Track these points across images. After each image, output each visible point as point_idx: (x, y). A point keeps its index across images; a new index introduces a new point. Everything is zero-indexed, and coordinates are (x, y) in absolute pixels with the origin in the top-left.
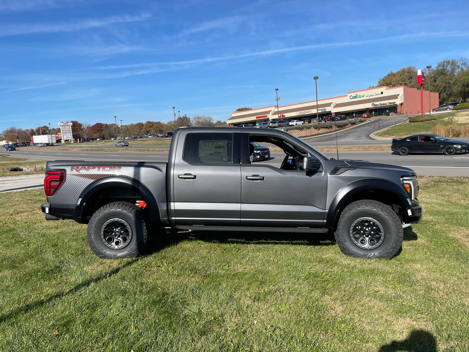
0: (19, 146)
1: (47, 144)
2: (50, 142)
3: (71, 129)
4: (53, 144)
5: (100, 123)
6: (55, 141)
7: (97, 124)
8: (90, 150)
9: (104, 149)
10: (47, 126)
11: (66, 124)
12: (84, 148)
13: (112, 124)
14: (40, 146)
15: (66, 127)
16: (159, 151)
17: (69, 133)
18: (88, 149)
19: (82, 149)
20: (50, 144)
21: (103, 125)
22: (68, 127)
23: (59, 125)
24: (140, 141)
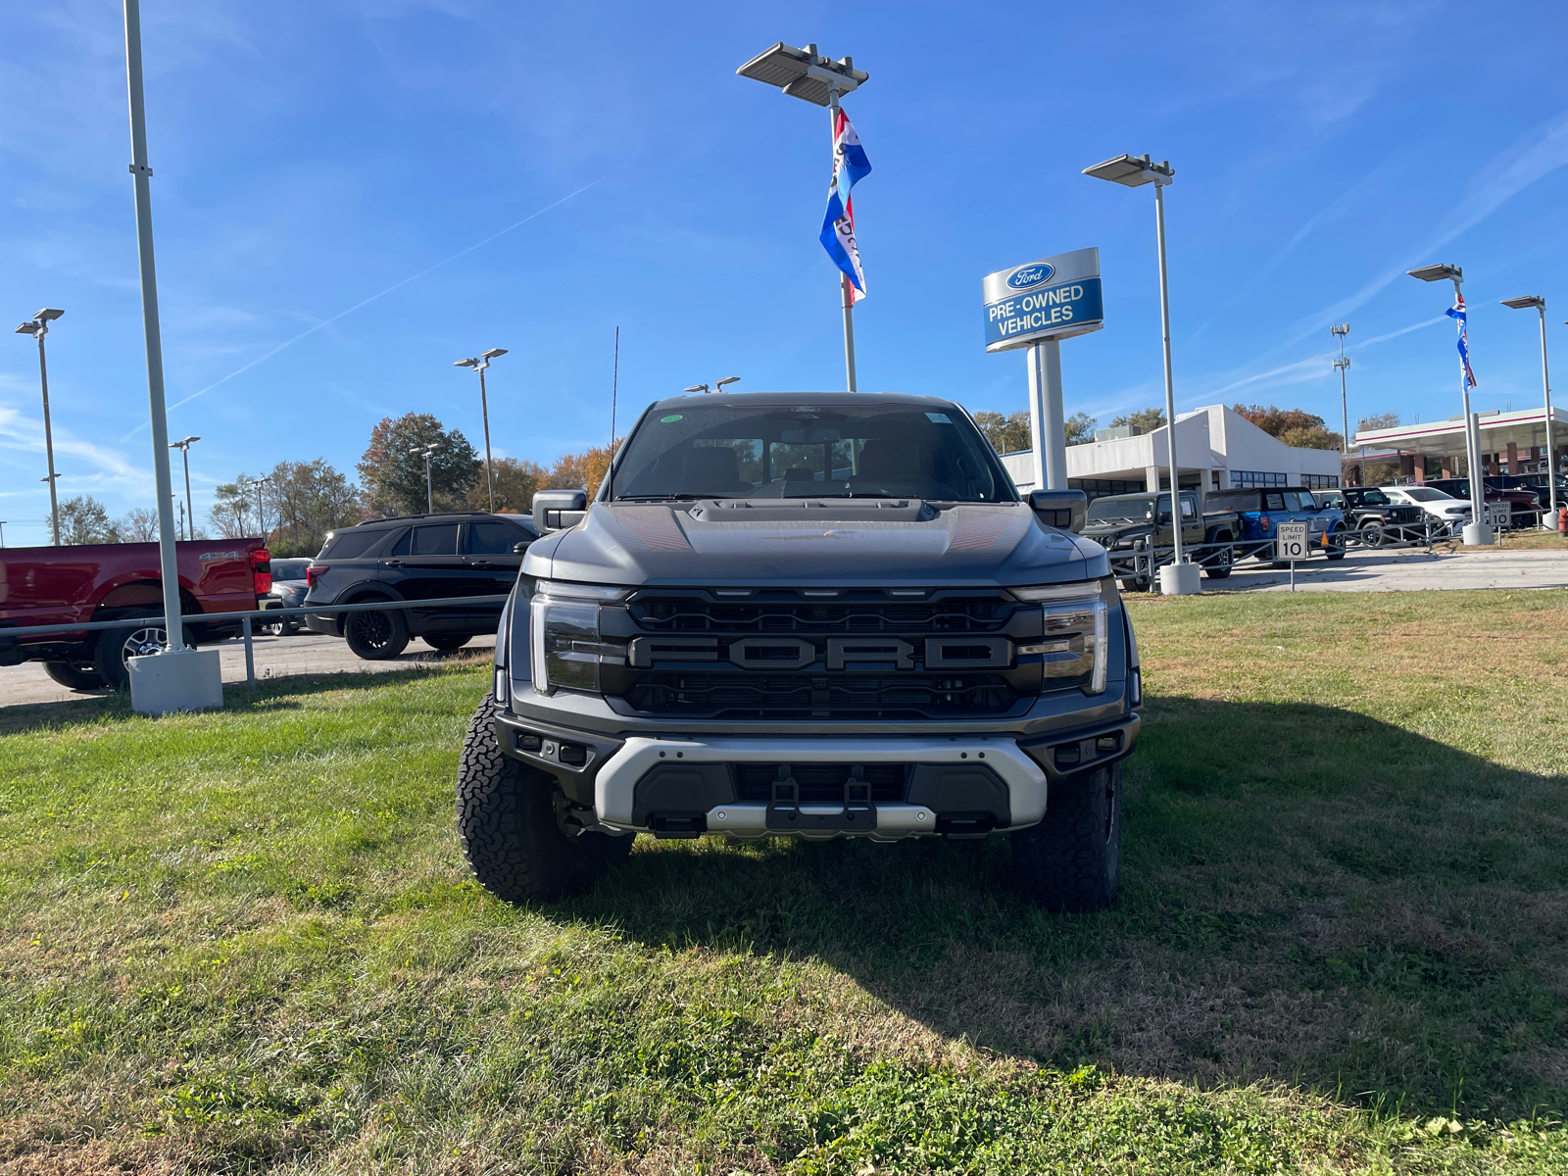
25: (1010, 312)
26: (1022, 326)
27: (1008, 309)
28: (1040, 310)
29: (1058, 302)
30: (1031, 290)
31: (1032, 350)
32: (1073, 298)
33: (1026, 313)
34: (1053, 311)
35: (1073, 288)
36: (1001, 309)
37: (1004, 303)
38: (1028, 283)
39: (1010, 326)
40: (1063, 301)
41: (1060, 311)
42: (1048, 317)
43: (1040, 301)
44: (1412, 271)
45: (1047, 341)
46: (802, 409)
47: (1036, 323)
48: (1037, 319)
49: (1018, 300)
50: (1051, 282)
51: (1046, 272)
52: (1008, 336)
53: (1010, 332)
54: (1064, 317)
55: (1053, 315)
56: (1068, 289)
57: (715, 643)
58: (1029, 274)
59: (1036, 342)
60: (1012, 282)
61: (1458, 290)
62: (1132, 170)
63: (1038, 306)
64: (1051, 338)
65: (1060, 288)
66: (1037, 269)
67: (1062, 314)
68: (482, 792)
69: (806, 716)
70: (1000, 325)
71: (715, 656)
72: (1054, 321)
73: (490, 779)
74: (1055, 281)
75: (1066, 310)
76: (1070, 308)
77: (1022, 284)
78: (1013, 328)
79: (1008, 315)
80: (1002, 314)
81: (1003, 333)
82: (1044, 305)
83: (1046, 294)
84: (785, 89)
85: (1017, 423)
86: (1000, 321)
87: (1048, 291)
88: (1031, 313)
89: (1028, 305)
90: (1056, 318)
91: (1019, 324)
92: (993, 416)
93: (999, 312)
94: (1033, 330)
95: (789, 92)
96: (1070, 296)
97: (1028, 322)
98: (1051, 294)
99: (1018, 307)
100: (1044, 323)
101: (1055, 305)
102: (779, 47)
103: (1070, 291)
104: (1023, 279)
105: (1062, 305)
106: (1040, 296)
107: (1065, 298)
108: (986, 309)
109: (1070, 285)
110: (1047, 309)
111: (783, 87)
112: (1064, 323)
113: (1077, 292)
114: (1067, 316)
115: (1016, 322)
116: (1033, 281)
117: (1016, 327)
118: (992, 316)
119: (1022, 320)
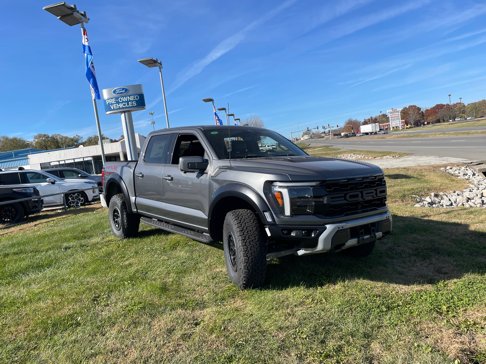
0: (349, 136)
1: (371, 132)
2: (374, 131)
3: (400, 115)
4: (376, 132)
5: (441, 103)
6: (378, 130)
7: (438, 105)
8: (406, 137)
9: (422, 134)
10: (386, 114)
11: (395, 111)
12: (401, 135)
13: (457, 103)
14: (359, 135)
15: (395, 114)
16: (482, 133)
17: (398, 119)
18: (405, 135)
19: (399, 135)
20: (373, 132)
21: (443, 106)
22: (396, 113)
23: (388, 112)
24: (474, 122)
25: (114, 102)
26: (119, 107)
27: (113, 101)
28: (125, 102)
29: (131, 100)
30: (121, 95)
31: (123, 115)
32: (136, 99)
33: (120, 103)
34: (129, 103)
35: (135, 96)
36: (111, 101)
37: (112, 99)
38: (120, 93)
39: (115, 106)
40: (133, 100)
41: (132, 103)
42: (128, 104)
43: (125, 99)
44: (203, 99)
45: (127, 111)
46: (249, 131)
47: (124, 106)
48: (124, 105)
49: (117, 98)
50: (128, 93)
51: (126, 90)
52: (114, 109)
53: (115, 108)
54: (133, 105)
55: (130, 104)
56: (134, 96)
57: (343, 195)
58: (120, 90)
59: (124, 112)
60: (114, 92)
61: (213, 105)
62: (152, 63)
63: (124, 101)
64: (129, 111)
65: (131, 96)
66: (123, 89)
67: (133, 104)
68: (255, 253)
69: (357, 213)
70: (111, 105)
71: (343, 198)
72: (130, 106)
73: (257, 248)
74: (130, 93)
75: (134, 103)
76: (135, 102)
77: (118, 93)
78: (116, 107)
79: (114, 103)
80: (111, 102)
81: (112, 108)
82: (126, 100)
83: (127, 97)
84: (59, 18)
85: (54, 138)
86: (111, 104)
87: (127, 96)
88: (122, 103)
89: (121, 100)
90: (131, 105)
91: (118, 106)
92: (45, 135)
93: (110, 102)
94: (123, 108)
95: (60, 19)
96: (135, 99)
97: (121, 105)
98: (128, 97)
99: (117, 100)
100: (127, 106)
101: (130, 101)
102: (64, 3)
103: (135, 97)
104: (118, 91)
105: (132, 101)
106: (125, 98)
107: (133, 99)
108: (105, 101)
109: (135, 95)
110: (128, 102)
111: (58, 17)
112: (133, 106)
113: (137, 98)
114: (135, 104)
115: (117, 105)
116: (122, 93)
117: (117, 107)
118: (107, 102)
119: (119, 105)
